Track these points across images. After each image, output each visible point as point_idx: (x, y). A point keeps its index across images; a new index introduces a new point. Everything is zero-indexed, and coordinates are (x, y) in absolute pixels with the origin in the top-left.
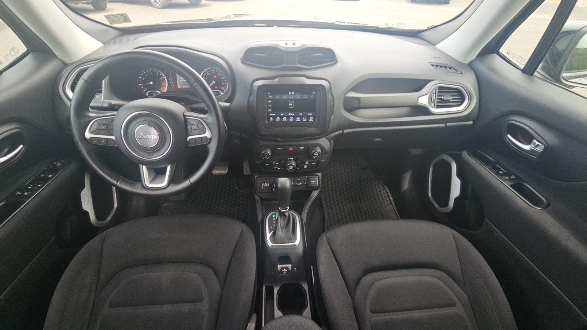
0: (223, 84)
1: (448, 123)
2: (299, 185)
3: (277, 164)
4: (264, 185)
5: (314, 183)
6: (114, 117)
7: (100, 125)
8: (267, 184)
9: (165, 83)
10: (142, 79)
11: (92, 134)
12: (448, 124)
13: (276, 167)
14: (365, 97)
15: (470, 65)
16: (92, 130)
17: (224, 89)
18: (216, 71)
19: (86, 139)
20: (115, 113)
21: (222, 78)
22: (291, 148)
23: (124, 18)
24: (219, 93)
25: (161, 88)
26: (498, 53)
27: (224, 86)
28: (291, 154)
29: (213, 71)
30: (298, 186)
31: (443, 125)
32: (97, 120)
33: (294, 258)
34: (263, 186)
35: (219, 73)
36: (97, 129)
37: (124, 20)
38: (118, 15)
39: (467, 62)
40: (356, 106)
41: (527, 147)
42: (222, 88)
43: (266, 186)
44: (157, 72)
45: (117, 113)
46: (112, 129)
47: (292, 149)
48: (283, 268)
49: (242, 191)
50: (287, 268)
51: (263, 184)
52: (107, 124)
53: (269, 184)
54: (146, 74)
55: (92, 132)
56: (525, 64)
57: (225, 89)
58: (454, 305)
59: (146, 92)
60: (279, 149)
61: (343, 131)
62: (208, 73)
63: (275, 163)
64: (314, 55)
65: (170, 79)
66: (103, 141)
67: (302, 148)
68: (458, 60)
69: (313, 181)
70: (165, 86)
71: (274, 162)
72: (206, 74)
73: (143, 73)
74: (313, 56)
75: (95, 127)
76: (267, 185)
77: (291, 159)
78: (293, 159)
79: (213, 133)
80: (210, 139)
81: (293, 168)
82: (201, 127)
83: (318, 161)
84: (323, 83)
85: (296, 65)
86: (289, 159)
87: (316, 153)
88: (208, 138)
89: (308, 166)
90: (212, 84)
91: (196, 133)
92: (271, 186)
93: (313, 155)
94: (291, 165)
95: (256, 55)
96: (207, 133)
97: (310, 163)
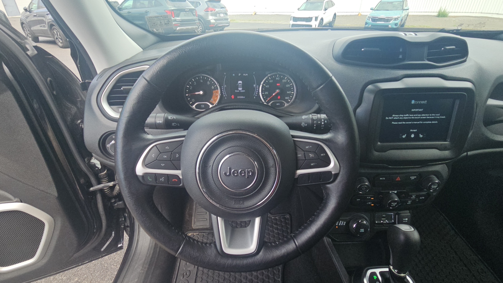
0: (288, 92)
2: (385, 224)
3: (372, 199)
4: (339, 223)
5: (406, 221)
6: (183, 139)
7: (161, 153)
9: (217, 92)
10: (189, 88)
11: (147, 167)
13: (369, 203)
16: (147, 161)
17: (289, 99)
18: (280, 78)
19: (137, 176)
20: (184, 133)
21: (288, 86)
22: (399, 177)
23: (166, 21)
24: (283, 104)
25: (212, 99)
27: (289, 95)
28: (395, 186)
29: (278, 77)
30: (383, 225)
32: (156, 145)
34: (337, 224)
35: (285, 79)
36: (156, 159)
37: (166, 23)
38: (161, 17)
42: (286, 98)
43: (342, 225)
44: (209, 79)
45: (187, 133)
46: (179, 159)
47: (399, 179)
49: (273, 217)
52: (172, 151)
53: (345, 222)
54: (195, 82)
55: (146, 165)
57: (291, 100)
59: (193, 104)
60: (381, 179)
61: (467, 153)
62: (271, 80)
63: (370, 197)
65: (223, 88)
66: (162, 179)
67: (413, 178)
69: (405, 218)
70: (217, 96)
71: (368, 197)
72: (268, 81)
73: (191, 80)
74: (445, 49)
75: (153, 156)
76: (343, 223)
77: (394, 193)
78: (396, 192)
79: (341, 165)
80: (336, 175)
81: (396, 205)
82: (322, 155)
83: (429, 195)
84: (468, 85)
85: (424, 61)
86: (391, 192)
87: (434, 184)
88: (333, 173)
89: (413, 201)
90: (276, 93)
91: (312, 164)
92: (348, 223)
93: (430, 188)
94: (395, 201)
95: (363, 50)
96: (333, 166)
97: (417, 197)
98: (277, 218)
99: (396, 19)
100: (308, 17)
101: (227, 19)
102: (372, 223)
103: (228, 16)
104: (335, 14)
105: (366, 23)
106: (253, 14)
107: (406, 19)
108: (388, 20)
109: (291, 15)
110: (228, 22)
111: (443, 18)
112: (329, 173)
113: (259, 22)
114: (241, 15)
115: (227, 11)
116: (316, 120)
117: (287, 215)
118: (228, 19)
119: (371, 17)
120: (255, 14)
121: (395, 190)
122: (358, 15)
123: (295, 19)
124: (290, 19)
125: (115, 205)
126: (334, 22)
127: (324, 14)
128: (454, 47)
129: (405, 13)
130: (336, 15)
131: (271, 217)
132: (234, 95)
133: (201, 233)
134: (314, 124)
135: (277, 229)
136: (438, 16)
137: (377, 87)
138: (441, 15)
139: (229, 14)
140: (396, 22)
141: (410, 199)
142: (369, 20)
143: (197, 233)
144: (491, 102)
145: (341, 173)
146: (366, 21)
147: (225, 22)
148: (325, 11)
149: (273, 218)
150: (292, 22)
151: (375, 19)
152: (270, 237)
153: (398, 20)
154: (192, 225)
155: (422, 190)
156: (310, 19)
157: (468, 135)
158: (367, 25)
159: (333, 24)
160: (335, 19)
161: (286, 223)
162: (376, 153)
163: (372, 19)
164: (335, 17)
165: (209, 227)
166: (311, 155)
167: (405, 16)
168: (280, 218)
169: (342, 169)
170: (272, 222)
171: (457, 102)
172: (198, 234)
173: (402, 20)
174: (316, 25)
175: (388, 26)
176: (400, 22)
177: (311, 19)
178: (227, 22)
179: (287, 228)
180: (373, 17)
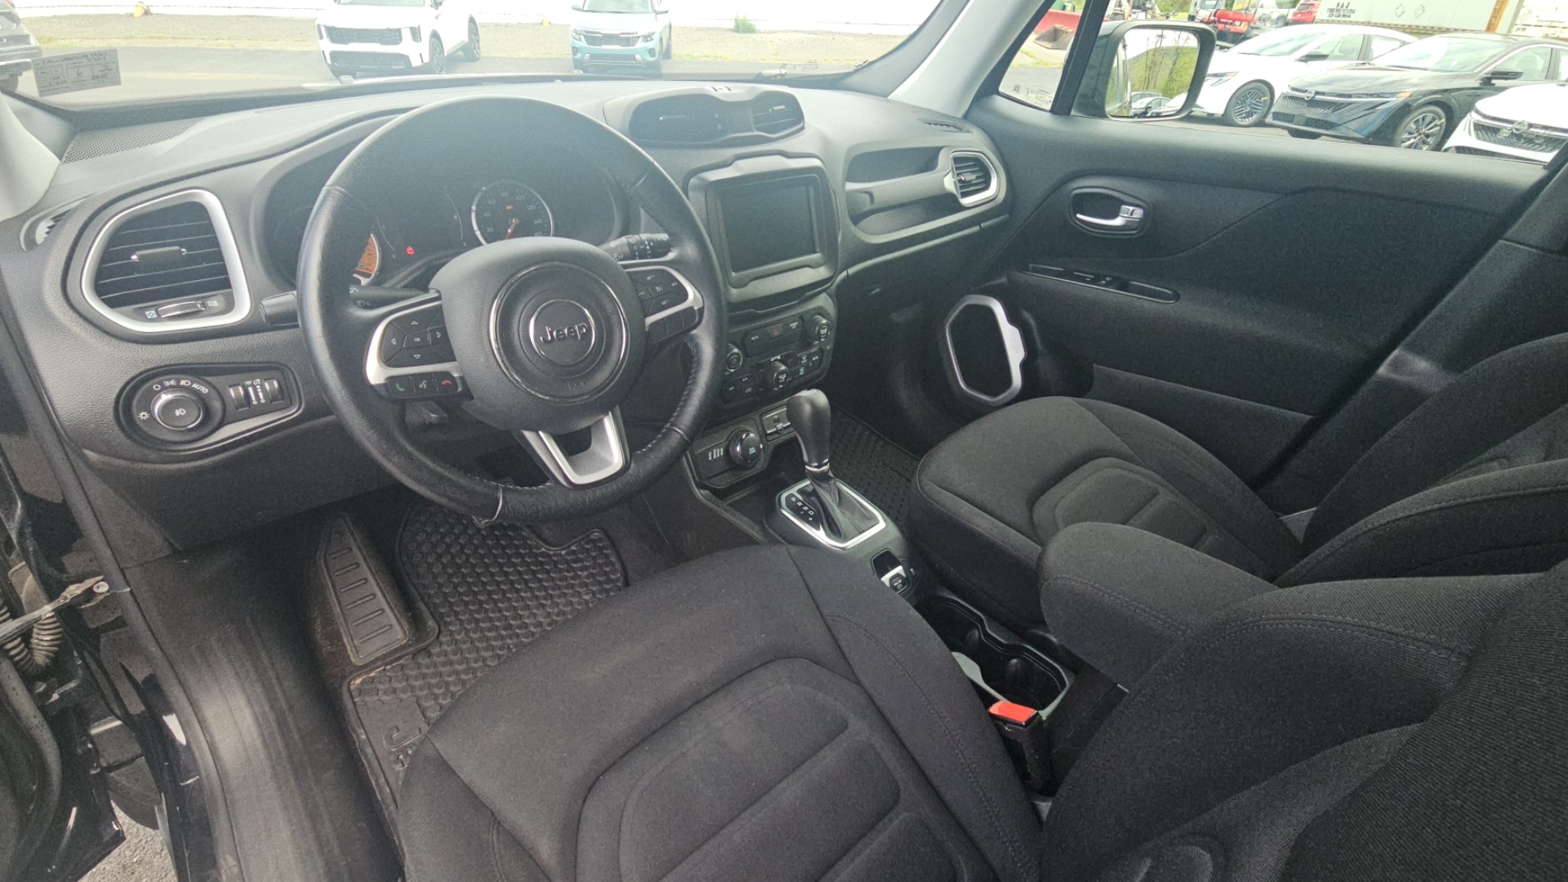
0: (536, 222)
1: (982, 222)
2: (781, 430)
4: (712, 455)
7: (407, 334)
8: (718, 450)
11: (388, 366)
12: (982, 225)
13: (749, 389)
14: (878, 186)
15: (966, 117)
16: (384, 354)
21: (531, 208)
22: (777, 328)
26: (999, 94)
27: (540, 228)
28: (775, 347)
29: (504, 192)
30: (779, 434)
31: (976, 229)
32: (392, 322)
33: (897, 550)
34: (710, 459)
35: (522, 194)
36: (401, 348)
37: (98, 76)
38: (84, 60)
39: (960, 115)
40: (868, 207)
41: (1118, 222)
43: (718, 455)
47: (778, 334)
48: (892, 579)
50: (898, 575)
51: (710, 454)
53: (722, 450)
55: (384, 361)
56: (1052, 99)
58: (1155, 494)
60: (753, 339)
61: (849, 271)
62: (491, 199)
64: (776, 108)
66: (423, 384)
67: (794, 325)
68: (944, 112)
71: (745, 378)
74: (773, 110)
75: (395, 342)
76: (718, 453)
77: (776, 360)
78: (779, 357)
79: (703, 295)
80: (701, 310)
81: (786, 379)
82: (673, 285)
83: (821, 351)
84: (816, 163)
85: (752, 131)
86: (772, 360)
87: (821, 327)
88: (696, 308)
89: (806, 367)
90: (513, 226)
91: (664, 303)
92: (727, 451)
93: (819, 336)
94: (782, 373)
95: (661, 118)
96: (693, 298)
97: (809, 358)
98: (573, 548)
99: (646, 37)
100: (383, 26)
101: (24, 39)
102: (764, 436)
103: (22, 25)
104: (472, 20)
105: (575, 50)
106: (138, 12)
107: (670, 38)
108: (627, 40)
109: (315, 20)
110: (32, 49)
111: (748, 35)
112: (691, 308)
113: (181, 44)
114: (78, 16)
115: (13, 5)
116: (635, 244)
117: (595, 532)
118: (27, 36)
119: (582, 31)
120: (147, 13)
121: (777, 355)
122: (542, 24)
123: (336, 34)
124: (318, 36)
125: (52, 700)
126: (477, 45)
127: (437, 17)
128: (783, 107)
129: (663, 20)
130: (477, 22)
131: (559, 552)
132: (412, 246)
133: (391, 662)
134: (634, 251)
135: (586, 568)
136: (737, 29)
137: (703, 180)
138: (741, 28)
139: (21, 13)
140: (650, 45)
141: (801, 365)
142: (580, 40)
143: (378, 667)
144: (851, 186)
145: (706, 306)
146: (573, 43)
147: (17, 50)
148: (437, 9)
149: (563, 552)
150: (328, 46)
151: (594, 38)
152: (578, 589)
153: (652, 39)
154: (353, 660)
155: (810, 345)
156: (393, 36)
157: (837, 240)
158: (579, 56)
159: (475, 52)
160: (477, 34)
161: (600, 549)
162: (734, 292)
163: (585, 36)
164: (473, 27)
165: (405, 641)
166: (658, 289)
167: (665, 28)
168: (580, 544)
169: (705, 299)
170: (567, 562)
171: (811, 189)
172: (384, 670)
173: (661, 39)
174: (421, 55)
175: (633, 57)
176: (658, 44)
177: (397, 34)
178: (26, 49)
179: (607, 556)
180: (586, 32)
